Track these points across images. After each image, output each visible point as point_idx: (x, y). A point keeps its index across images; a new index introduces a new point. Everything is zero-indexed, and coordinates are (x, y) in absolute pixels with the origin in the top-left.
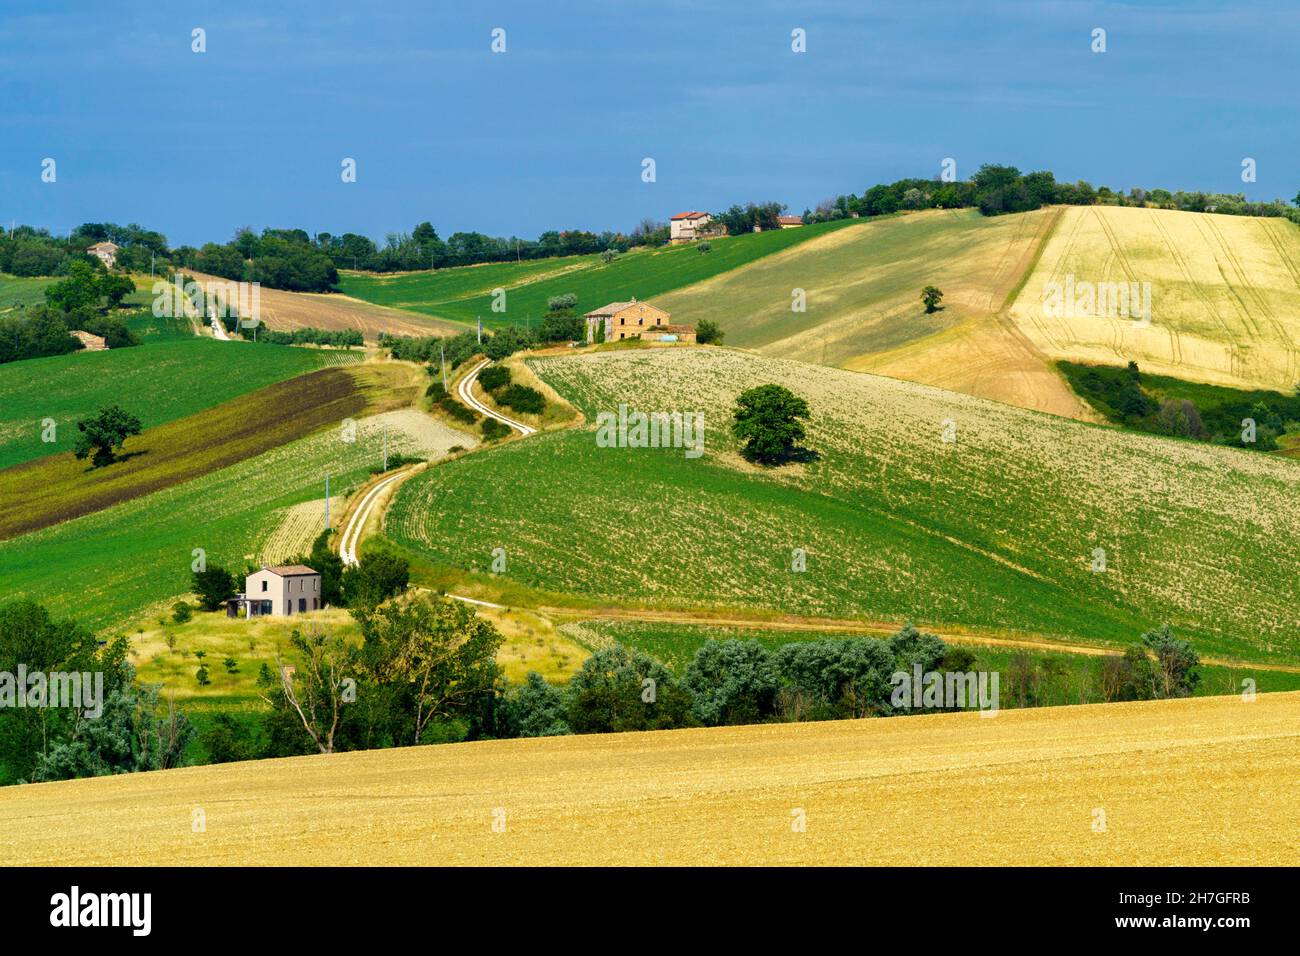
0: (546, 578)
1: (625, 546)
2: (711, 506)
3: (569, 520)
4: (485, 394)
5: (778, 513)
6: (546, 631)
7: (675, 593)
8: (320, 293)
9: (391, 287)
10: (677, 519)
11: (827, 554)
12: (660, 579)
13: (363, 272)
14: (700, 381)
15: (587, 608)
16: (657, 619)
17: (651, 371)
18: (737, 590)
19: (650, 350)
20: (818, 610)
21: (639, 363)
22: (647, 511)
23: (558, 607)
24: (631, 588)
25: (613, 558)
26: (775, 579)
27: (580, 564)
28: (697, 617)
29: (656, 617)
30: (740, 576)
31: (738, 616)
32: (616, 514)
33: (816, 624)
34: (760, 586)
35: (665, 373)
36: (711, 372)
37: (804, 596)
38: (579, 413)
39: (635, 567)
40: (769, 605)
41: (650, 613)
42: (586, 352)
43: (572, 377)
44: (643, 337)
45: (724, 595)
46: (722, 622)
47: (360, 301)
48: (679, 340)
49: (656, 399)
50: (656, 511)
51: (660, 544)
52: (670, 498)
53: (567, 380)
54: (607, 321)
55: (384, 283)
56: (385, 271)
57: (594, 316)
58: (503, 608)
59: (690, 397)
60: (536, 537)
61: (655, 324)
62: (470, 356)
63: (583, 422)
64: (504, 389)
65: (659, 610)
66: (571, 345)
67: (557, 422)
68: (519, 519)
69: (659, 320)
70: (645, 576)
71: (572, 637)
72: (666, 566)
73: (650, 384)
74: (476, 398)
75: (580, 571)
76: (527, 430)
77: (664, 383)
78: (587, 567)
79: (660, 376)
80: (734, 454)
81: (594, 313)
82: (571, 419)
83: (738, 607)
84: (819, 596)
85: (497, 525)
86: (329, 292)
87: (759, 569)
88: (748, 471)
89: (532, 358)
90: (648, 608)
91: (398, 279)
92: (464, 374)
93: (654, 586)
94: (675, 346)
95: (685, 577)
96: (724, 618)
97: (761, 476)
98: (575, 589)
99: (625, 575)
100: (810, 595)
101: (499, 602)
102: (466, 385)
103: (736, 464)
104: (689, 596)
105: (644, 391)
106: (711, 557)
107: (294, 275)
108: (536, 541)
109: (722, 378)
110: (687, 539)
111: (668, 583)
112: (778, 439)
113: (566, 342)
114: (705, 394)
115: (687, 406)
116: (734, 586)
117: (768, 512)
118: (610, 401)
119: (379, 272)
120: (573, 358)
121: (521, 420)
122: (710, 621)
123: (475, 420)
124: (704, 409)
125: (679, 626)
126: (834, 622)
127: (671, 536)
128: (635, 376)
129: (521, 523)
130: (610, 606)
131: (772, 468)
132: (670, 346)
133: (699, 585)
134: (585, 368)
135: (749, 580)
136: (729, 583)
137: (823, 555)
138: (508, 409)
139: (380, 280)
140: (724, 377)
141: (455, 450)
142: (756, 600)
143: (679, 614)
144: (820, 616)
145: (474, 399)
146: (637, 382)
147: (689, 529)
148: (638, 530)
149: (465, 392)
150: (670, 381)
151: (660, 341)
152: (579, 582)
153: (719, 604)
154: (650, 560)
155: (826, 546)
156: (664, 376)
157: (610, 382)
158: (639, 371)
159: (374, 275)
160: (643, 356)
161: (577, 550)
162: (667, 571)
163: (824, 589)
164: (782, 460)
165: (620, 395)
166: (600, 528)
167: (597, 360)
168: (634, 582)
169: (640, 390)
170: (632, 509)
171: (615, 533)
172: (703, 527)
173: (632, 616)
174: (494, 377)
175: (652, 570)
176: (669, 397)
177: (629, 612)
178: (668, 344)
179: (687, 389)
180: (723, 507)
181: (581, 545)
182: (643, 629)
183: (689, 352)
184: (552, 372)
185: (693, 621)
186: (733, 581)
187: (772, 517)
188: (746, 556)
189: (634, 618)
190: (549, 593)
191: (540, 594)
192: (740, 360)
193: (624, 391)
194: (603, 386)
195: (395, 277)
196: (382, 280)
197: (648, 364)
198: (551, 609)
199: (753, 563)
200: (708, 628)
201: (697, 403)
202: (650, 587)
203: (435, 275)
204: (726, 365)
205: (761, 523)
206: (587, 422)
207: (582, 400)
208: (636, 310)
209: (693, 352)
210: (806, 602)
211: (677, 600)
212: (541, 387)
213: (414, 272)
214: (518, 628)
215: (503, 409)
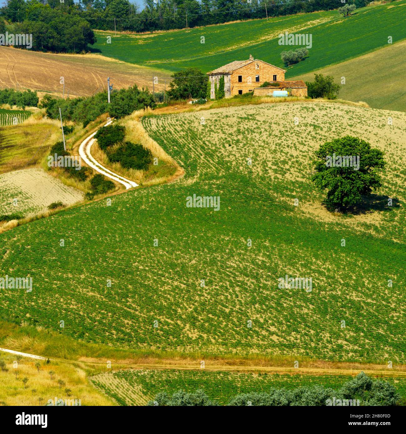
0: (91, 330)
1: (174, 297)
2: (269, 257)
3: (128, 273)
4: (100, 152)
5: (334, 261)
6: (79, 381)
7: (213, 341)
8: (78, 53)
9: (147, 45)
10: (231, 270)
11: (373, 299)
12: (202, 328)
13: (124, 32)
14: (298, 134)
15: (124, 358)
16: (190, 368)
17: (255, 126)
18: (275, 338)
19: (260, 106)
20: (351, 354)
21: (245, 118)
22: (205, 263)
23: (97, 357)
24: (171, 337)
25: (161, 309)
26: (315, 325)
27: (127, 315)
28: (230, 364)
29: (189, 365)
30: (281, 323)
31: (270, 362)
32: (173, 266)
33: (345, 368)
34: (298, 332)
35: (267, 128)
36: (311, 125)
37: (340, 342)
38: (179, 168)
39: (180, 317)
40: (302, 351)
41: (184, 362)
42: (201, 109)
43: (182, 133)
44: (257, 93)
45: (261, 342)
46: (253, 368)
47: (113, 60)
48: (291, 95)
49: (254, 153)
50: (213, 262)
51: (208, 294)
52: (231, 250)
53: (176, 136)
54: (226, 79)
55: (141, 42)
56: (143, 30)
57: (216, 74)
58: (43, 359)
59: (287, 150)
60: (92, 290)
61: (271, 80)
62: (98, 115)
63: (182, 177)
64: (116, 147)
65: (193, 358)
66: (191, 102)
67: (158, 177)
68: (81, 272)
69: (275, 77)
70: (188, 326)
71: (103, 387)
72: (210, 316)
73: (252, 139)
74: (93, 155)
75: (126, 321)
76: (130, 185)
77: (264, 137)
78: (133, 317)
79: (263, 130)
80: (317, 204)
81: (215, 71)
82: (171, 174)
83: (272, 353)
84: (355, 341)
85: (60, 279)
86: (87, 52)
87: (301, 316)
88: (327, 220)
89: (151, 116)
90: (183, 357)
91: (154, 38)
92: (89, 133)
93: (194, 335)
94: (285, 101)
95: (227, 326)
96: (256, 365)
97: (338, 224)
98: (118, 340)
99: (168, 325)
100: (346, 340)
101: (42, 354)
102: (87, 144)
103: (316, 213)
104: (226, 344)
105: (244, 145)
106: (257, 306)
107: (53, 37)
108: (91, 294)
109: (319, 131)
110: (237, 289)
111: (209, 332)
112: (355, 189)
113: (186, 100)
114: (301, 147)
115: (282, 159)
116: (272, 334)
117: (325, 261)
118: (212, 156)
119: (138, 32)
120: (187, 115)
121: (129, 176)
122: (241, 368)
123: (86, 177)
124: (297, 162)
125: (211, 372)
126: (363, 366)
127: (222, 287)
128: (239, 131)
129: (83, 276)
130: (146, 356)
131: (351, 217)
132: (281, 101)
133: (238, 333)
134: (196, 124)
135: (289, 327)
136: (268, 331)
137: (369, 300)
138: (118, 165)
139: (137, 39)
140: (322, 130)
141: (54, 206)
142: (292, 346)
143: (212, 362)
144: (350, 361)
145: (90, 156)
146: (240, 137)
147: (241, 279)
148: (191, 281)
149: (85, 149)
150: (270, 135)
151: (271, 96)
152: (123, 332)
153: (255, 351)
154: (196, 310)
155: (374, 292)
156: (266, 130)
157: (215, 138)
158: (244, 126)
159: (133, 35)
160: (251, 112)
161: (128, 301)
162: (209, 320)
163: (362, 334)
164: (362, 208)
165: (223, 150)
166: (155, 280)
167: (209, 117)
168: (177, 332)
169: (241, 145)
170: (190, 261)
171: (168, 284)
172: (256, 277)
173: (167, 365)
174: (109, 135)
175: (195, 319)
176: (267, 150)
177: (164, 361)
178: (278, 99)
179: (285, 142)
180: (281, 257)
181: (132, 297)
182: (174, 377)
183: (296, 106)
184: (164, 129)
185: (225, 368)
186: (272, 329)
187: (327, 265)
188: (292, 304)
189: (168, 367)
190: (92, 344)
191: (82, 345)
192: (340, 113)
193: (227, 145)
194: (209, 141)
195: (152, 36)
196: (140, 39)
197: (254, 119)
198: (90, 360)
199: (296, 310)
200: (239, 374)
201: (292, 156)
202: (190, 336)
203: (189, 34)
204: (326, 118)
205: (314, 271)
206: (185, 177)
207: (186, 155)
208: (252, 67)
209: (299, 106)
210: (341, 347)
211: (213, 349)
212: (150, 144)
213: (171, 31)
214: (52, 379)
215: (114, 166)
